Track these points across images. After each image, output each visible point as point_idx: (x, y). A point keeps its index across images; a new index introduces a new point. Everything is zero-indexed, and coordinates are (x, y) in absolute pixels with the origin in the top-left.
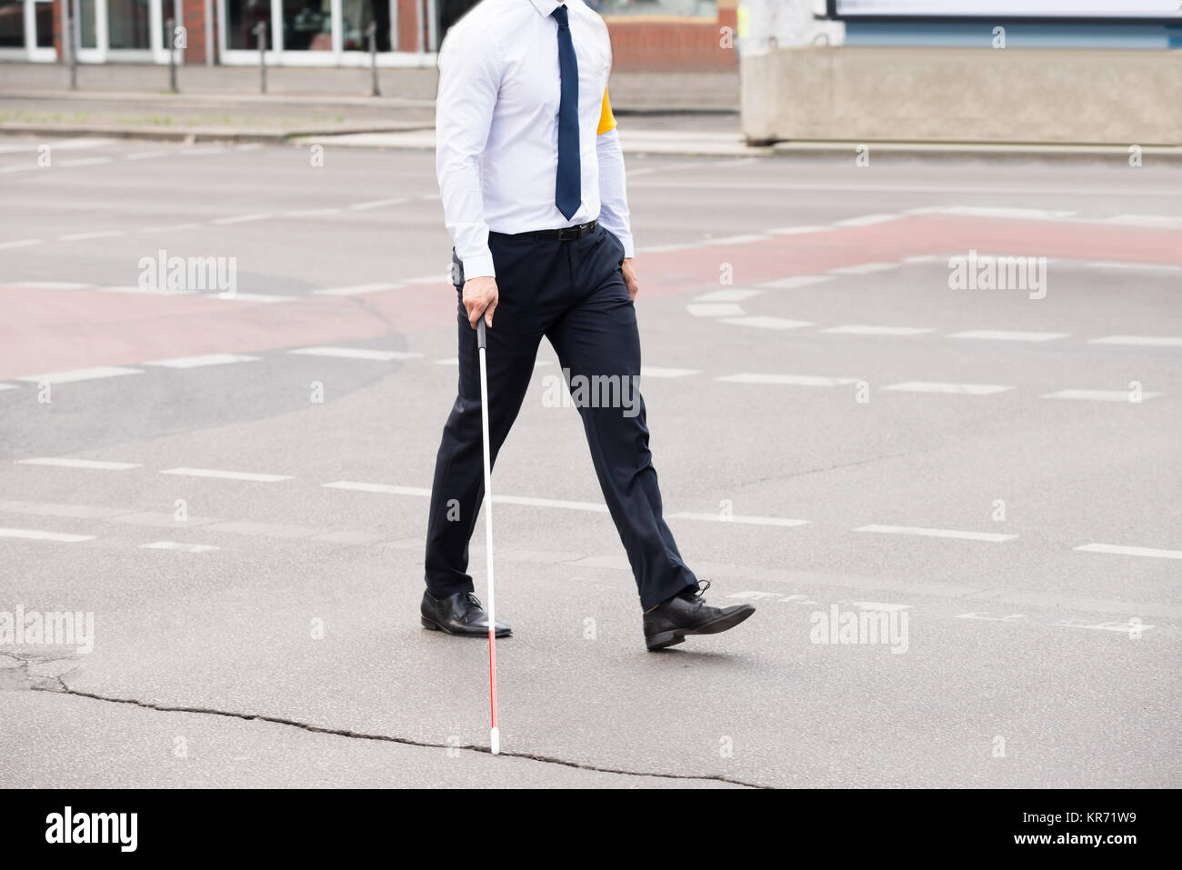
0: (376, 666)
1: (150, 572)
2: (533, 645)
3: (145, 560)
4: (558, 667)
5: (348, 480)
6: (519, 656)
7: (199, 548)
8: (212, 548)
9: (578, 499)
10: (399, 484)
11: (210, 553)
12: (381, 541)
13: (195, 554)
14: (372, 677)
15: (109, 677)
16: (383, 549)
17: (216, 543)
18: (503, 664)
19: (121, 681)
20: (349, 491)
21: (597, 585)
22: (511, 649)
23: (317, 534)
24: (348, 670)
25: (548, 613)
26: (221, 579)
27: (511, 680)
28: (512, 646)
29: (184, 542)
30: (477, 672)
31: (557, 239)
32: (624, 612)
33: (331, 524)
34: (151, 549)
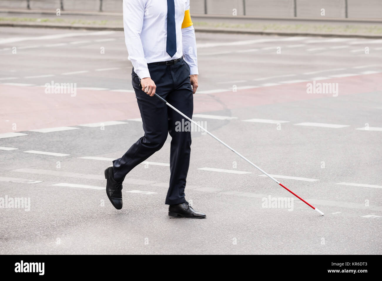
0: (220, 241)
1: (130, 202)
2: (282, 234)
3: (129, 197)
4: (292, 243)
5: (208, 167)
6: (276, 238)
7: (149, 193)
8: (154, 193)
9: (300, 176)
10: (228, 169)
11: (153, 195)
12: (221, 191)
13: (148, 196)
14: (218, 245)
15: (114, 243)
16: (222, 194)
17: (156, 191)
18: (270, 241)
19: (119, 245)
20: (208, 171)
21: (308, 211)
22: (273, 235)
23: (196, 188)
24: (208, 242)
25: (288, 221)
26: (158, 205)
27: (273, 248)
28: (273, 234)
29: (144, 190)
30: (260, 245)
31: (166, 64)
32: (319, 222)
33: (201, 184)
34: (130, 193)
